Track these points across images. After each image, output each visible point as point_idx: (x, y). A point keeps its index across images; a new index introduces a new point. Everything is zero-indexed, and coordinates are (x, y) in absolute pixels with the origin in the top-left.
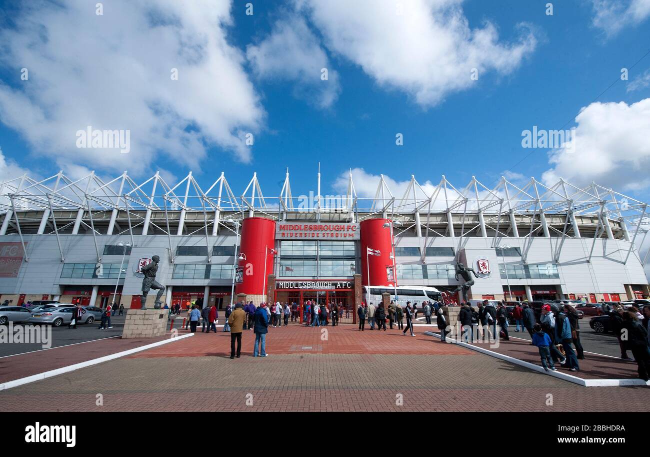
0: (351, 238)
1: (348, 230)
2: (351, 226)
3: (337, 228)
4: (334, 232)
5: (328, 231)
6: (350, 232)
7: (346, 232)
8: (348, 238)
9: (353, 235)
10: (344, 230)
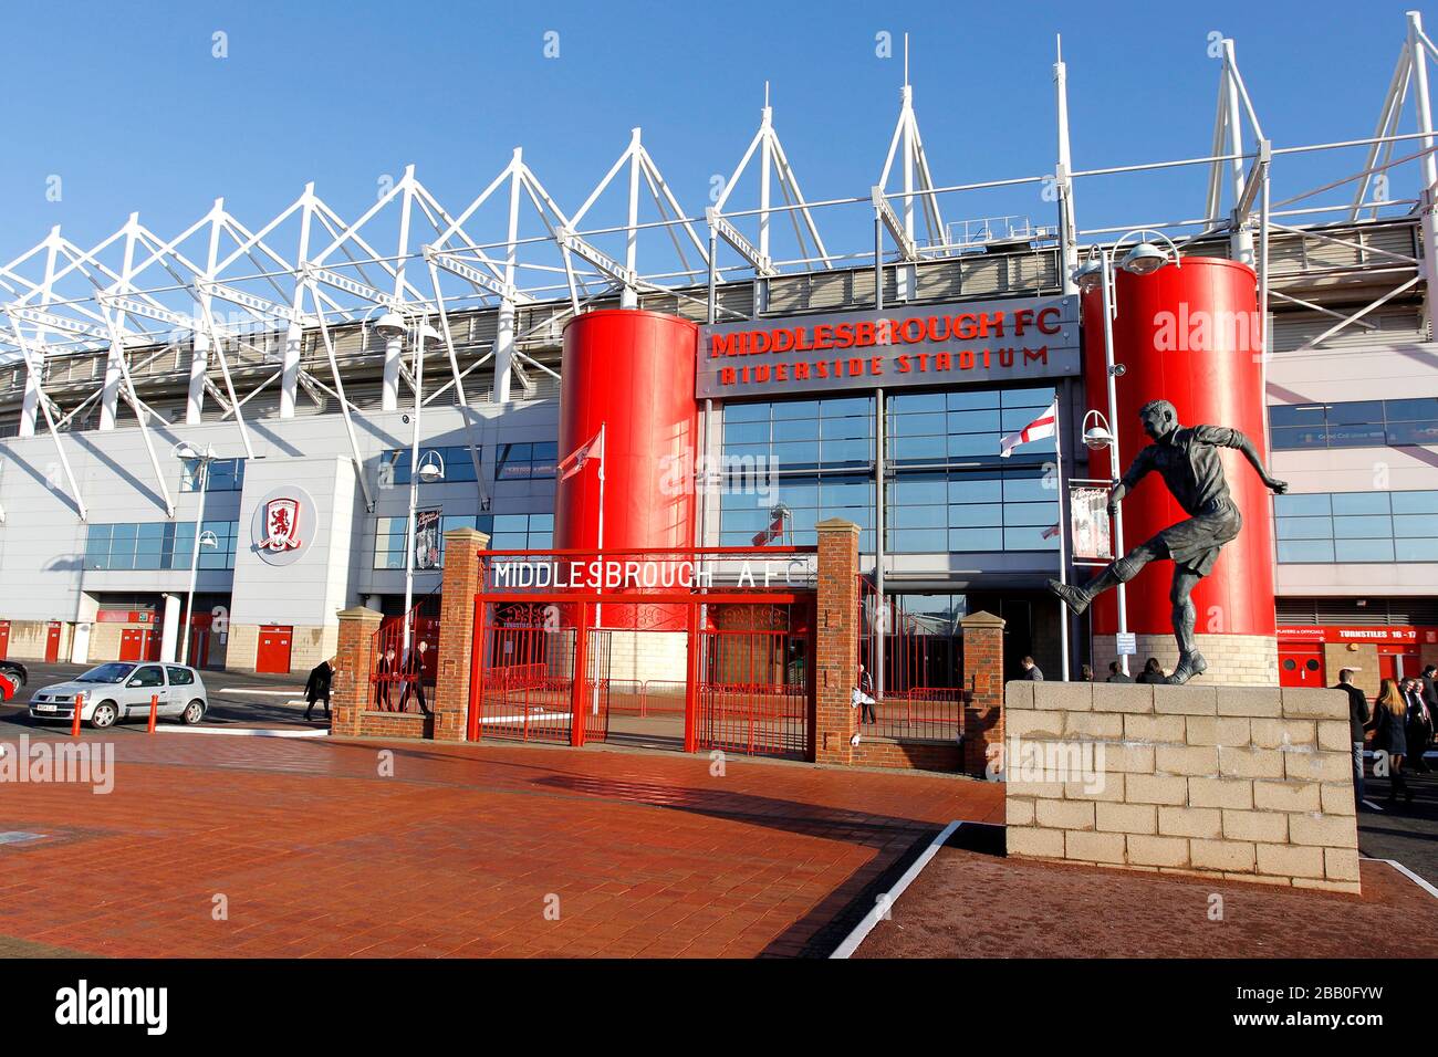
0: (1034, 370)
1: (1019, 334)
2: (1036, 314)
3: (962, 326)
4: (952, 348)
5: (924, 348)
6: (1033, 339)
7: (1009, 341)
8: (1019, 371)
9: (1043, 352)
10: (1000, 335)
